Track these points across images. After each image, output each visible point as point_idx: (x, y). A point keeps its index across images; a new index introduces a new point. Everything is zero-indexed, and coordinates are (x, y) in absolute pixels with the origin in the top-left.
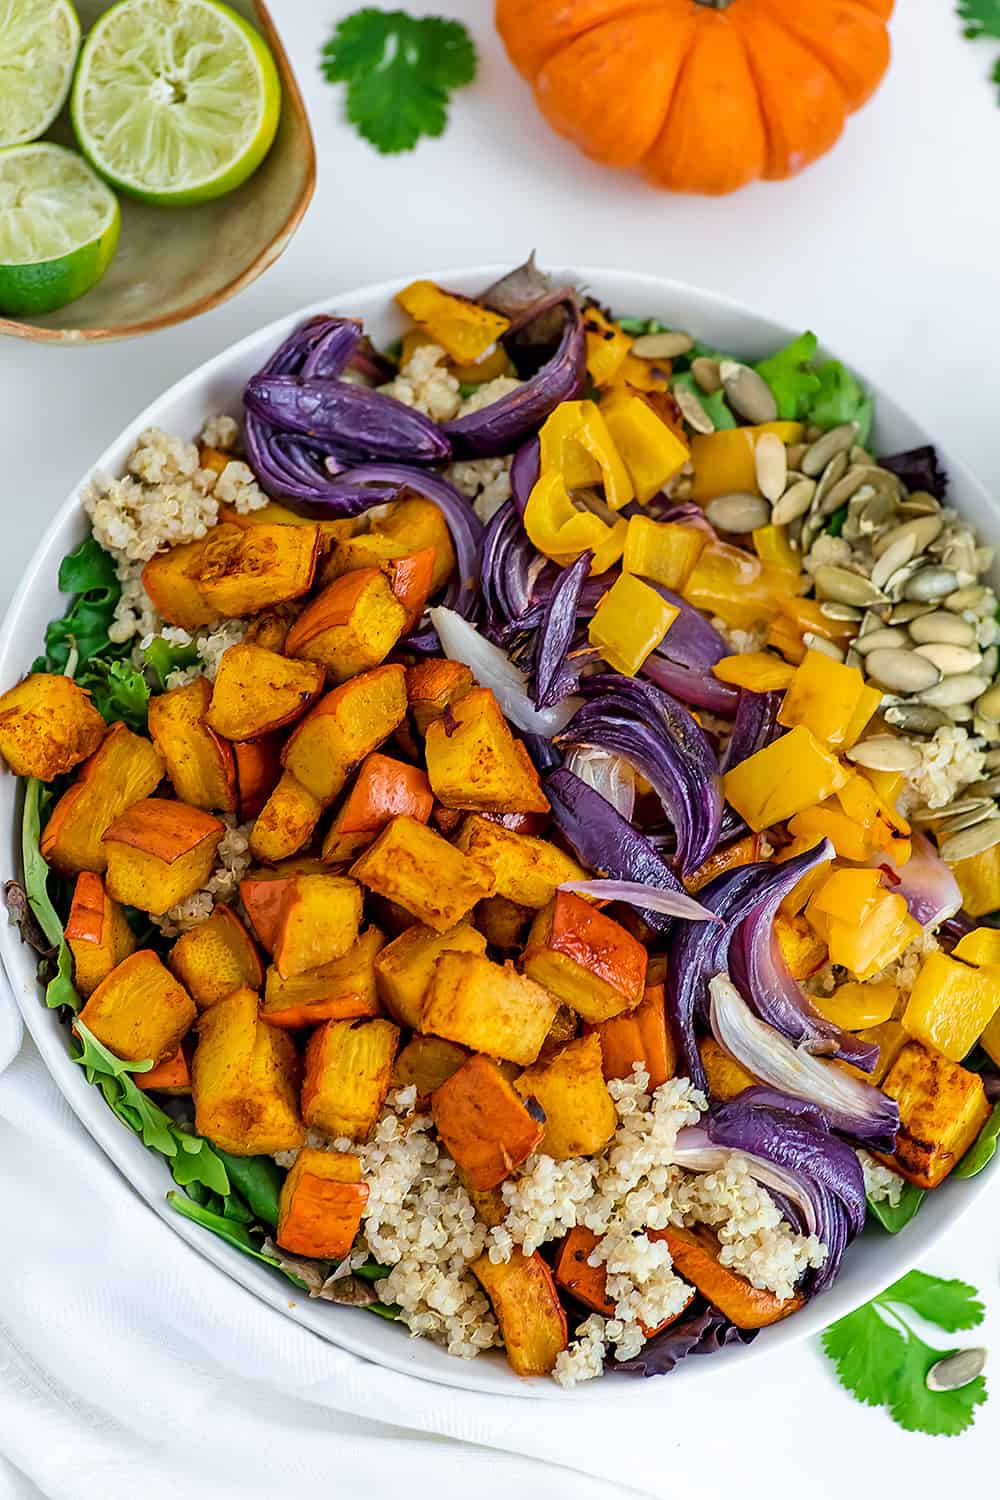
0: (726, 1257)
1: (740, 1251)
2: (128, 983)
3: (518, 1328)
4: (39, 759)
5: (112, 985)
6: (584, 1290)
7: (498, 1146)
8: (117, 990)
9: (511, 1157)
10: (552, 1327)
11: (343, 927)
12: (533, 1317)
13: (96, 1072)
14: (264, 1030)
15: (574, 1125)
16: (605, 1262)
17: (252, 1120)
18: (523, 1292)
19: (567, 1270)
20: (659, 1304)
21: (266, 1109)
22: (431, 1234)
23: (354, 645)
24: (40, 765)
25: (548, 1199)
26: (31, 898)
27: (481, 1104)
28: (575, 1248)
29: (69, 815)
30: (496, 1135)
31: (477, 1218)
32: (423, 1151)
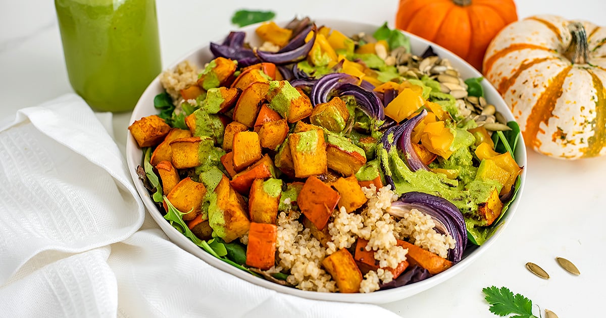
0: (417, 243)
1: (423, 236)
2: (183, 188)
3: (343, 273)
4: (147, 131)
5: (177, 189)
6: (366, 260)
7: (324, 205)
8: (179, 190)
9: (329, 208)
10: (356, 275)
11: (255, 142)
12: (348, 270)
13: (174, 222)
14: (233, 191)
15: (350, 194)
16: (372, 248)
17: (231, 216)
18: (342, 261)
19: (359, 255)
20: (395, 256)
21: (236, 212)
22: (304, 251)
23: (252, 79)
24: (148, 132)
25: (346, 222)
26: (147, 173)
27: (314, 191)
28: (360, 248)
29: (159, 148)
30: (322, 200)
31: (321, 245)
32: (297, 226)
